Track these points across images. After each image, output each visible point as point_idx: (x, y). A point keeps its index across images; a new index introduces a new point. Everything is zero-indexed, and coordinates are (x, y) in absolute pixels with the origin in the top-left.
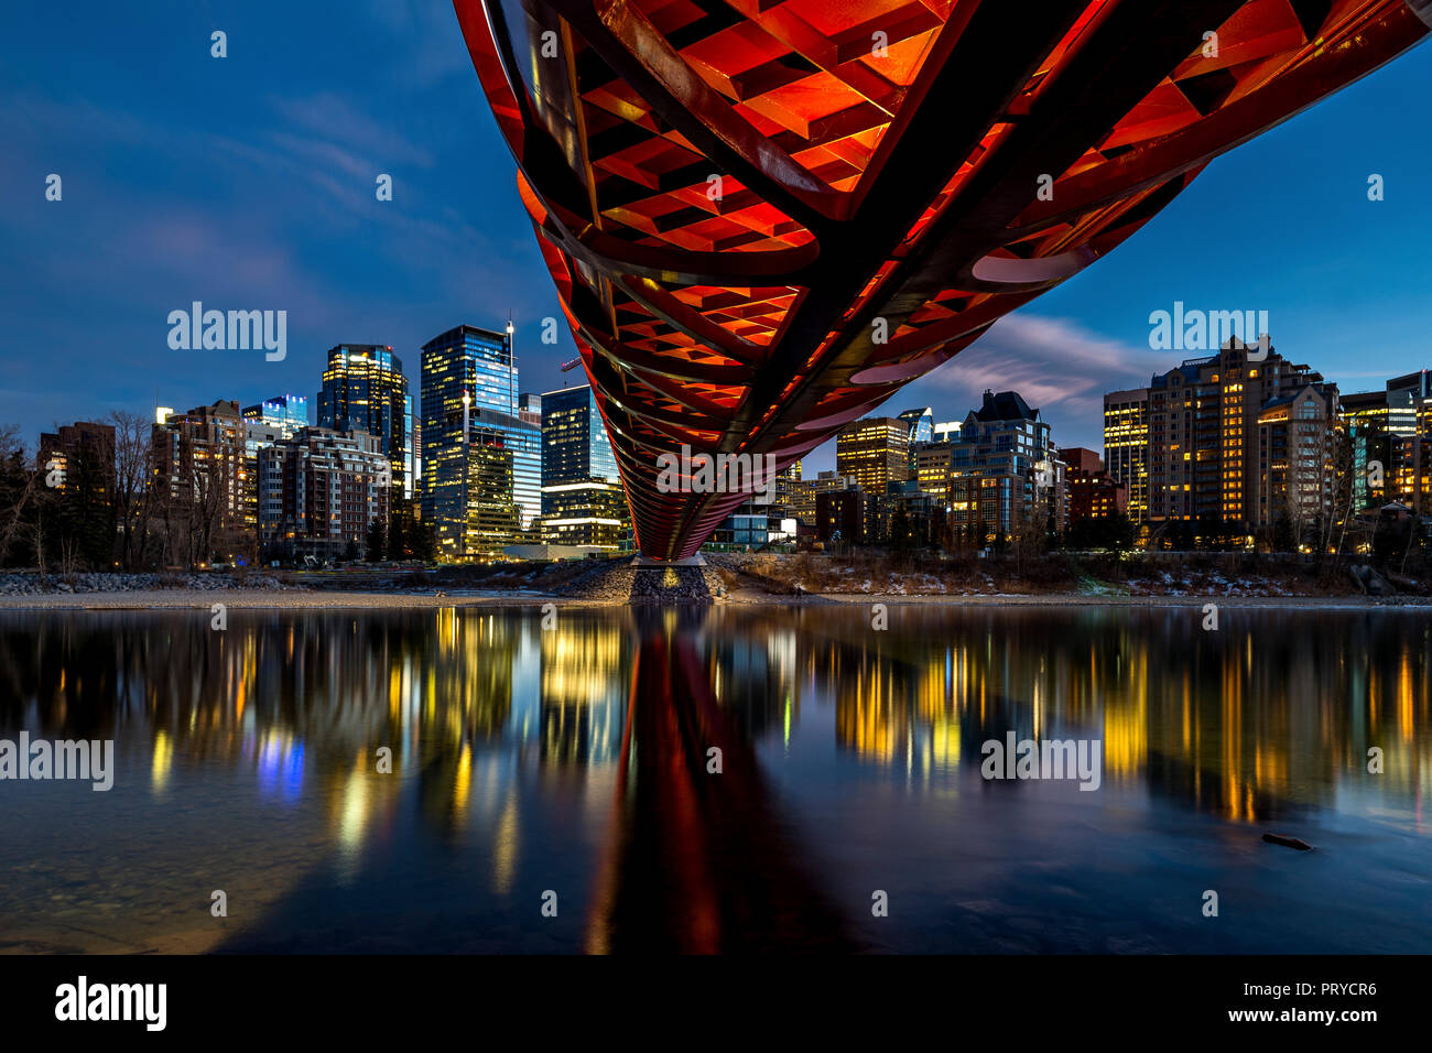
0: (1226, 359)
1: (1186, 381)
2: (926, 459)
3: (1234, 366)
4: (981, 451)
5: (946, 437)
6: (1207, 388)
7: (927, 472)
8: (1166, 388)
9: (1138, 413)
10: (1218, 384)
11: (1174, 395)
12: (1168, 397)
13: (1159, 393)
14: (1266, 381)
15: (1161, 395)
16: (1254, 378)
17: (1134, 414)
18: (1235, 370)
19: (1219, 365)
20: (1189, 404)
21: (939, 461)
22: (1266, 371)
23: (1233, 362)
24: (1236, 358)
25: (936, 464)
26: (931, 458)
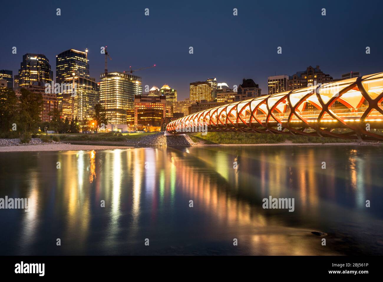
0: (308, 72)
1: (298, 78)
2: (219, 96)
3: (310, 74)
4: (243, 97)
5: (221, 87)
6: (303, 80)
7: (220, 100)
8: (293, 80)
9: (277, 83)
10: (306, 79)
11: (295, 82)
12: (293, 82)
13: (291, 81)
14: (319, 79)
15: (291, 82)
16: (316, 78)
17: (276, 83)
18: (311, 76)
19: (307, 74)
20: (299, 84)
21: (223, 96)
22: (319, 76)
23: (310, 73)
24: (311, 72)
25: (222, 97)
26: (221, 95)
